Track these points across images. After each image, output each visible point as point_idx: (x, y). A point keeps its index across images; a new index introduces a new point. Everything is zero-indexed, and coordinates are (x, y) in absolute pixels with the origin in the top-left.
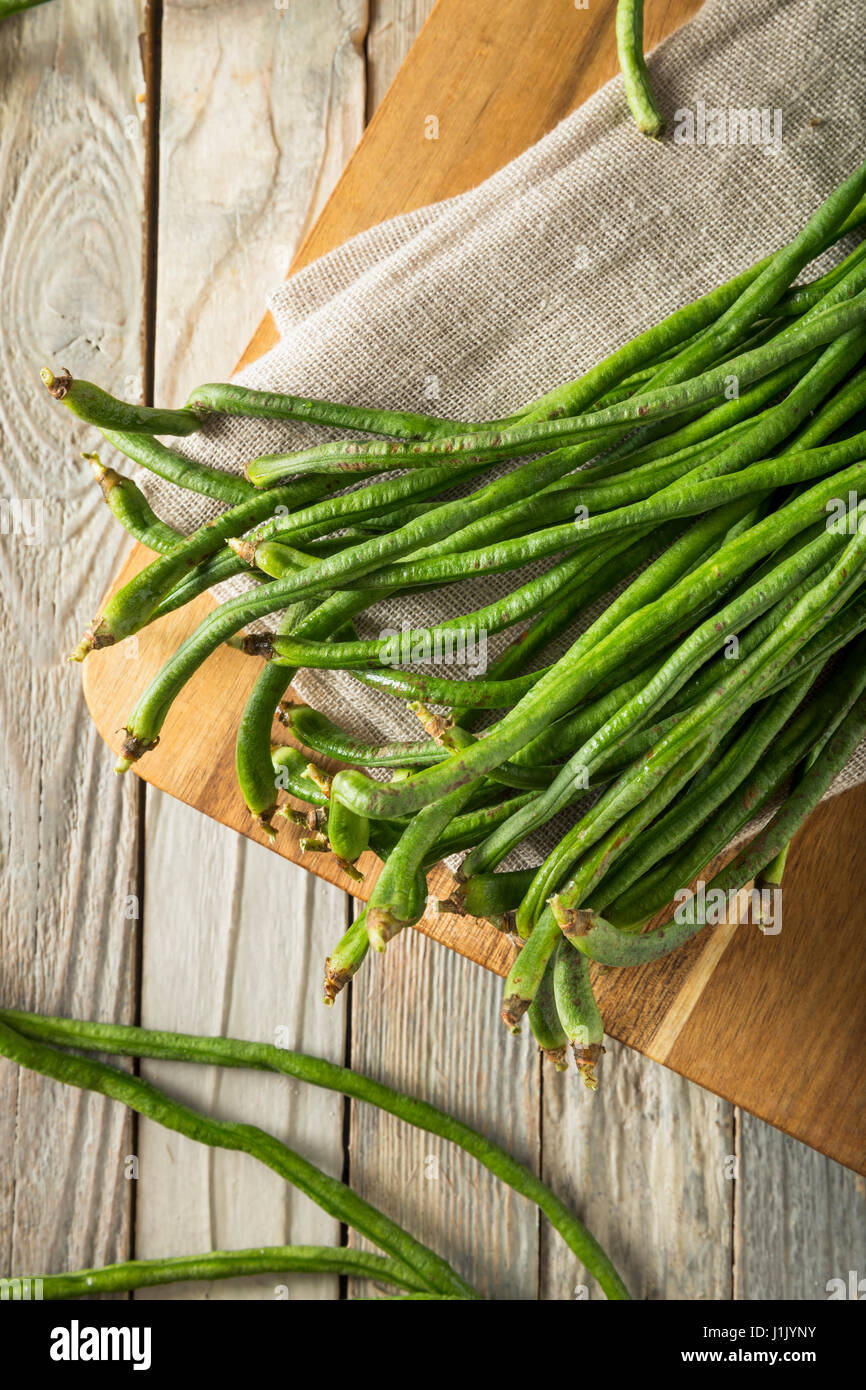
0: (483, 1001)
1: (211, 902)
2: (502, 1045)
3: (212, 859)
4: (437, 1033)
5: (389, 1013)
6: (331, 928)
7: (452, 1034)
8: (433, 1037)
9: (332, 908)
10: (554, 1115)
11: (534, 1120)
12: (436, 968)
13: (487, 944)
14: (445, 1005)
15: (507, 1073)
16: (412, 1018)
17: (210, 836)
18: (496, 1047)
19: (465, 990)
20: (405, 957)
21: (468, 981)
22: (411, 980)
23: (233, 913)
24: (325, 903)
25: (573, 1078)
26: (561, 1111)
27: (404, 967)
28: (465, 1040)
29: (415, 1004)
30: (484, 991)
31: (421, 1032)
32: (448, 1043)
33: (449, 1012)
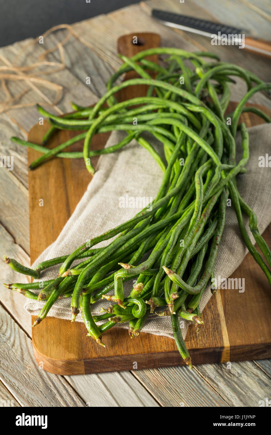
0: (181, 376)
1: (101, 392)
2: (193, 381)
3: (94, 384)
4: (176, 387)
5: (161, 390)
6: (134, 383)
7: (179, 385)
8: (176, 388)
9: (131, 379)
10: (217, 387)
11: (213, 390)
12: (165, 376)
13: (172, 347)
14: (173, 381)
15: (199, 385)
16: (167, 388)
17: (90, 381)
18: (192, 382)
19: (175, 376)
20: (156, 378)
21: (174, 374)
22: (161, 381)
23: (108, 391)
24: (129, 379)
25: (215, 379)
26: (218, 385)
27: (158, 380)
28: (184, 385)
29: (166, 385)
30: (180, 374)
31: (172, 389)
32: (180, 387)
33: (176, 383)
